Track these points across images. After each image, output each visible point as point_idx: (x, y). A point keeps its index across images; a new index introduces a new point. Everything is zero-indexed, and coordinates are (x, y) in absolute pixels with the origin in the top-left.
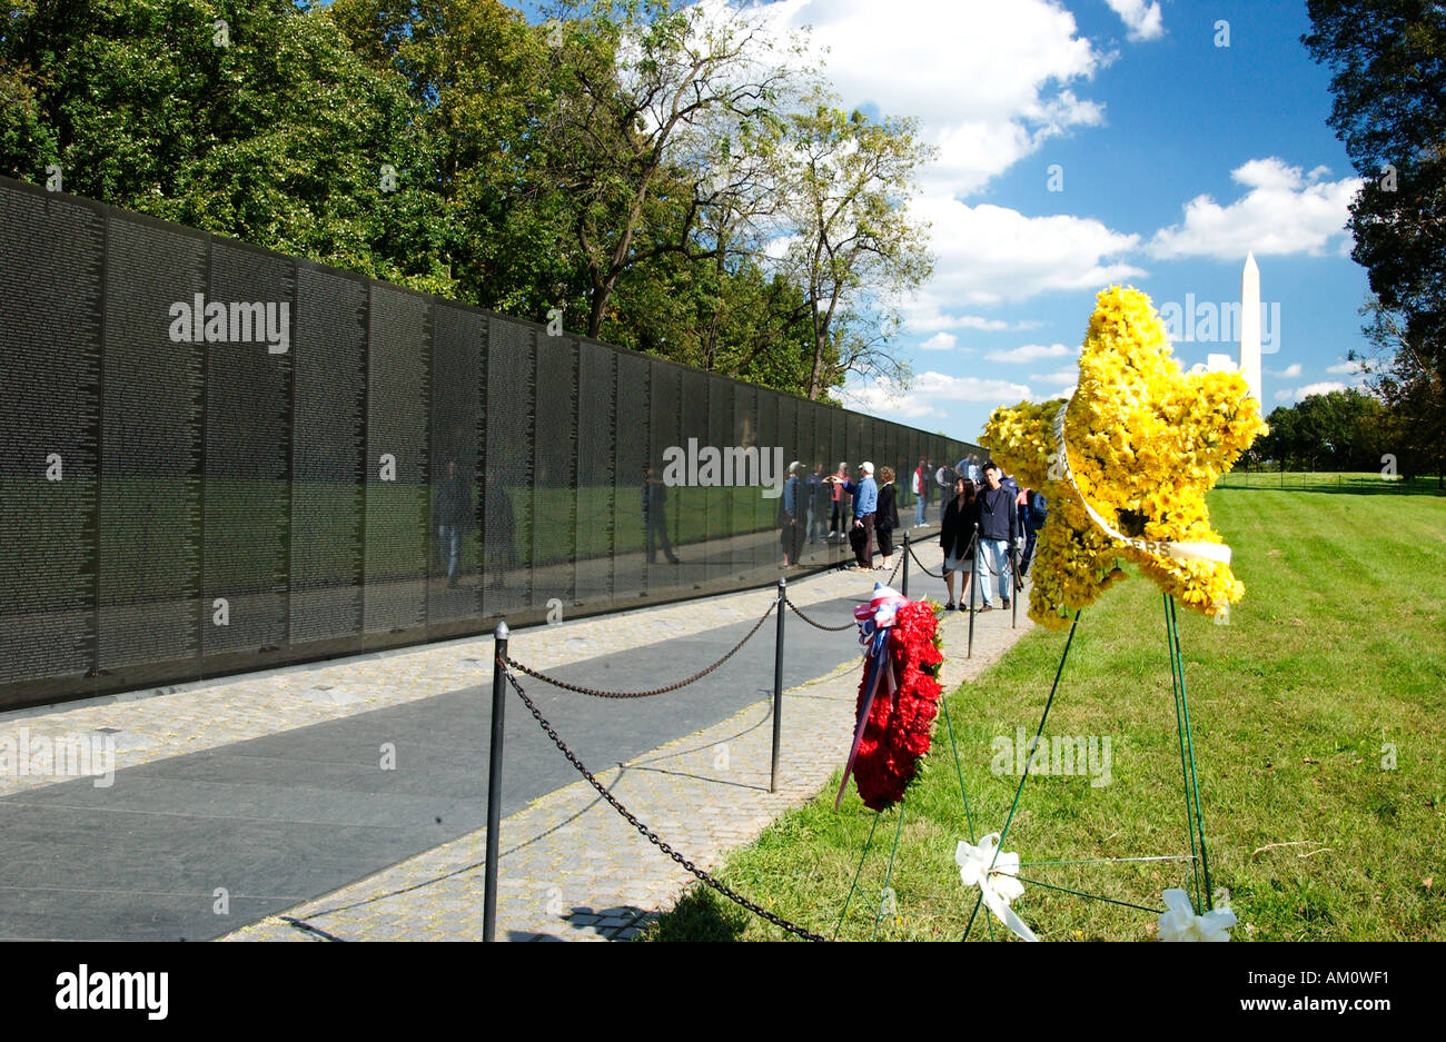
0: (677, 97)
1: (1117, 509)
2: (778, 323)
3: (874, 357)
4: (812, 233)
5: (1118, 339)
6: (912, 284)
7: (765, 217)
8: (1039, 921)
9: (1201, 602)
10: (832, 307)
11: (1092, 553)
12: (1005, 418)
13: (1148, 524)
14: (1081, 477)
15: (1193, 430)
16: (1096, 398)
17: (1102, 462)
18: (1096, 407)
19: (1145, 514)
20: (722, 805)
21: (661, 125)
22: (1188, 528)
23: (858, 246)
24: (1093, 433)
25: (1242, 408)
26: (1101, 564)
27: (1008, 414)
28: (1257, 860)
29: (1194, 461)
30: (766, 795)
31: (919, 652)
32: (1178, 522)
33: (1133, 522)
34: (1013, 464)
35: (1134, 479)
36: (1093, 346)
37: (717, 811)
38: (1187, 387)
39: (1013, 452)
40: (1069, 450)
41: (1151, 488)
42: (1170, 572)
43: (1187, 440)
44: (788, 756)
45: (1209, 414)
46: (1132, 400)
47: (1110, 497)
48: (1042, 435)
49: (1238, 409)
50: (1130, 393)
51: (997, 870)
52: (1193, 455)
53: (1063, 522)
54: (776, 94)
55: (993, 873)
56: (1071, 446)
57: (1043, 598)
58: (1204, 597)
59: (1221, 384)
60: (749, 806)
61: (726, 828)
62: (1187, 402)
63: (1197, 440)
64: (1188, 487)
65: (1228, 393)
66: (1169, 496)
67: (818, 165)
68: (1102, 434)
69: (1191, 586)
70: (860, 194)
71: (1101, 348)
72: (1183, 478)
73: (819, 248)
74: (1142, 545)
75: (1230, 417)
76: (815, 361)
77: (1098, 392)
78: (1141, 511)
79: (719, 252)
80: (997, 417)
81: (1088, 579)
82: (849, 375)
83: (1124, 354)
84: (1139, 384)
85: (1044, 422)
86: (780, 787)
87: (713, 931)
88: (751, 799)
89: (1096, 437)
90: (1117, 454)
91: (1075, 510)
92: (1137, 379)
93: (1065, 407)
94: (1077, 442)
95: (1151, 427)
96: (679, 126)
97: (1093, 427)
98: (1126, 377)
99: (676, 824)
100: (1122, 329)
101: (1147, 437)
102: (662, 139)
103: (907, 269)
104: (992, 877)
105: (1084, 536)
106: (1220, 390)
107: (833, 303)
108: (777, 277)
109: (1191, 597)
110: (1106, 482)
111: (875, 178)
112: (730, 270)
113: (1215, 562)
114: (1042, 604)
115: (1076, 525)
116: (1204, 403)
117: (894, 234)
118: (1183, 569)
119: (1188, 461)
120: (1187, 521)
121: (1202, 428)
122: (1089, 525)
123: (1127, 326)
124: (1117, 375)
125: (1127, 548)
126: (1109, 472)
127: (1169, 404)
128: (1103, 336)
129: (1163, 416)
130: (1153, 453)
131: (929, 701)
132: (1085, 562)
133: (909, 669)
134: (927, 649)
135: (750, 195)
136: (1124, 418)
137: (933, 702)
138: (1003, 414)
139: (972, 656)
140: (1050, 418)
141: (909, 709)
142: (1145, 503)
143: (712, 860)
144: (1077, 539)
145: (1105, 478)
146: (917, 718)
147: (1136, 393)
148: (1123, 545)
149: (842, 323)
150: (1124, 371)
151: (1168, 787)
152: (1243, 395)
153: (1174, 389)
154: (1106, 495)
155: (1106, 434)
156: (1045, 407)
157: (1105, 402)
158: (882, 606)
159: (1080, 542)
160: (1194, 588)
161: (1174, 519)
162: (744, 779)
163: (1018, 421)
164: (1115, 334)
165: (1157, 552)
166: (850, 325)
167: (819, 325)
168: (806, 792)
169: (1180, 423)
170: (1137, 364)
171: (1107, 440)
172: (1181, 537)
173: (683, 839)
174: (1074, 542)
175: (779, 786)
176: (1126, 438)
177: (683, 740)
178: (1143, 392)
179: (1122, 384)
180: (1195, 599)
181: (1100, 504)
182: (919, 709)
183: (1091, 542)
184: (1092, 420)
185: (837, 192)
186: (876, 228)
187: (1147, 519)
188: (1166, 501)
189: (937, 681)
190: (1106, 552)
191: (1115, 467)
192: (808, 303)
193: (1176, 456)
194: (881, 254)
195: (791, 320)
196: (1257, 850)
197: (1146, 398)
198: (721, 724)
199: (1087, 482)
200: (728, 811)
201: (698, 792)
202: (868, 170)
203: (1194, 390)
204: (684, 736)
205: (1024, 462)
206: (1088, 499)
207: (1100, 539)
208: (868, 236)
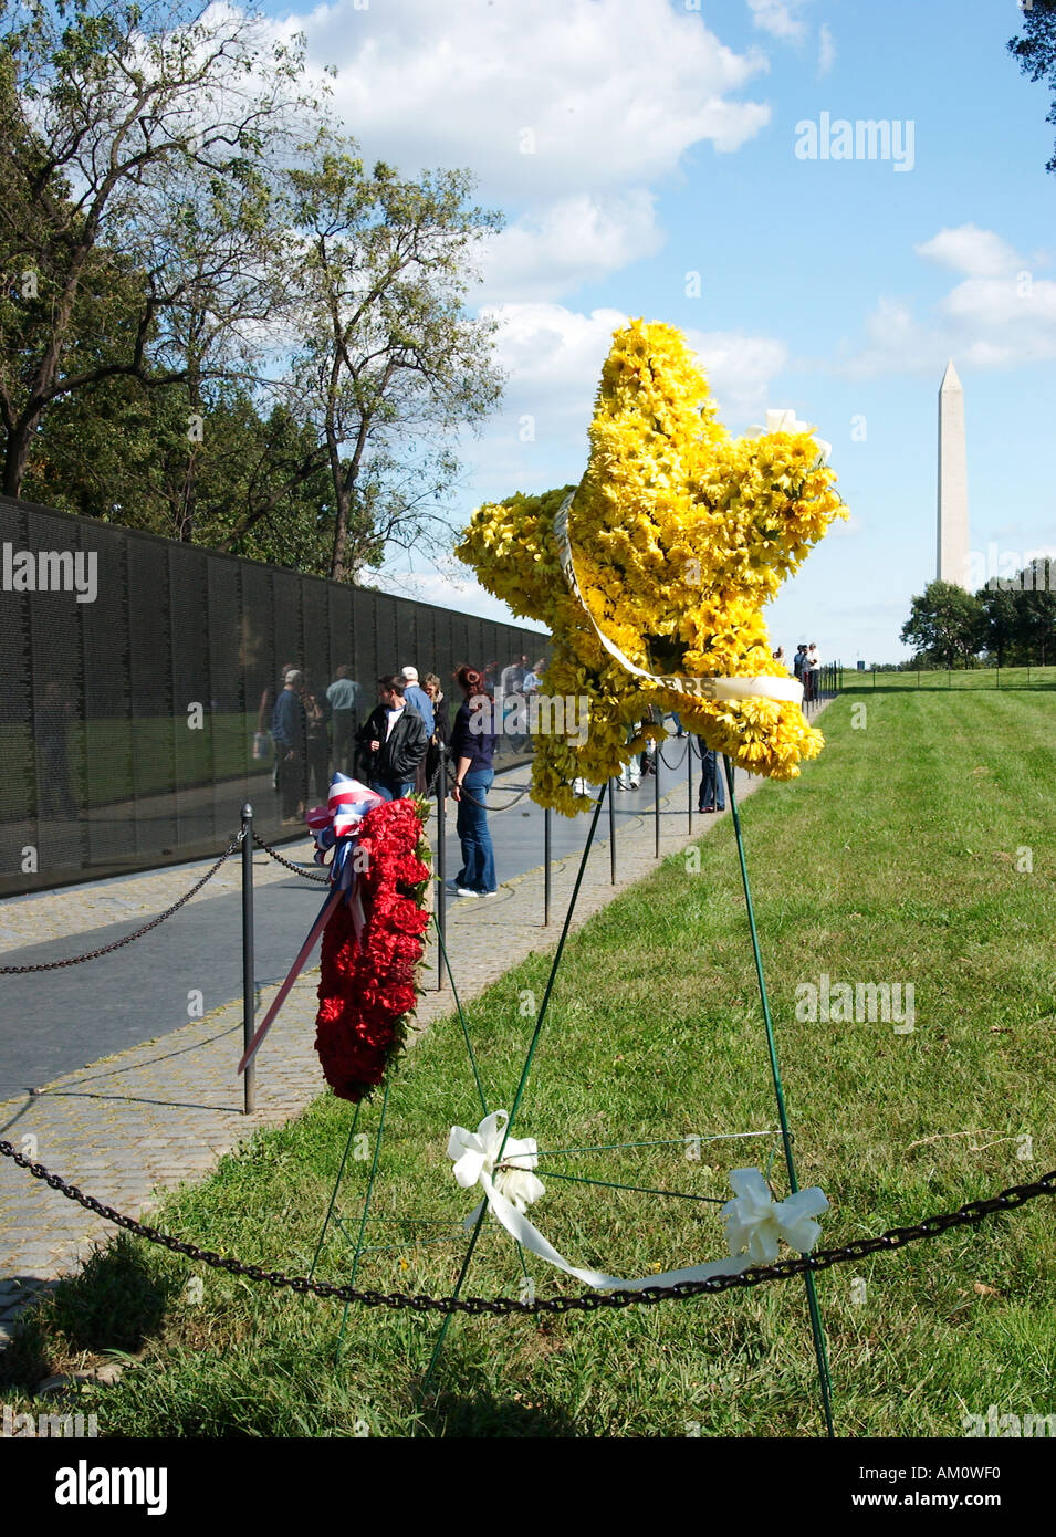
0: (116, 142)
1: (645, 635)
2: (282, 477)
3: (423, 522)
4: (325, 344)
5: (641, 394)
6: (472, 413)
7: (254, 323)
8: (601, 1252)
9: (764, 758)
10: (358, 452)
11: (613, 701)
12: (491, 517)
13: (688, 654)
14: (593, 593)
15: (745, 518)
16: (611, 479)
17: (620, 569)
18: (610, 492)
19: (683, 640)
20: (173, 1134)
21: (94, 186)
22: (743, 657)
23: (392, 362)
24: (608, 529)
25: (810, 481)
26: (626, 715)
27: (495, 512)
28: (914, 1157)
29: (746, 561)
30: (238, 1117)
31: (396, 867)
32: (728, 648)
33: (667, 653)
34: (502, 582)
35: (666, 590)
36: (606, 406)
37: (164, 1142)
38: (736, 455)
39: (503, 566)
40: (575, 556)
41: (690, 602)
42: (718, 719)
43: (735, 530)
44: (275, 1064)
45: (765, 492)
46: (662, 479)
47: (634, 618)
48: (540, 537)
49: (804, 482)
50: (656, 469)
51: (506, 1163)
52: (744, 551)
53: (572, 659)
54: (261, 136)
55: (500, 1168)
56: (579, 549)
57: (550, 770)
58: (767, 752)
59: (781, 448)
60: (212, 1134)
61: (177, 1165)
62: (735, 478)
63: (750, 530)
64: (741, 598)
65: (789, 459)
66: (714, 612)
67: (329, 244)
68: (619, 530)
69: (748, 738)
70: (390, 287)
71: (616, 409)
72: (733, 586)
73: (336, 367)
74: (677, 685)
75: (794, 495)
76: (338, 529)
77: (614, 470)
78: (678, 635)
79: (191, 377)
80: (480, 516)
81: (610, 738)
82: (389, 550)
83: (649, 414)
84: (673, 458)
85: (542, 519)
86: (257, 1107)
87: (134, 1297)
88: (215, 1123)
89: (611, 534)
90: (640, 556)
91: (587, 640)
92: (667, 449)
93: (572, 496)
94: (587, 543)
95: (687, 515)
96: (120, 187)
97: (609, 519)
98: (652, 447)
99: (101, 1164)
100: (646, 379)
101: (680, 528)
102: (96, 207)
103: (466, 392)
104: (499, 1176)
105: (601, 678)
106: (780, 457)
107: (360, 445)
108: (278, 409)
109: (749, 752)
110: (626, 597)
111: (413, 262)
112: (207, 400)
113: (779, 702)
114: (548, 778)
115: (589, 662)
116: (758, 477)
117: (445, 344)
118: (737, 715)
119: (738, 560)
120: (741, 647)
121: (756, 513)
122: (608, 661)
123: (653, 376)
124: (638, 444)
125: (659, 689)
126: (631, 582)
127: (711, 482)
128: (619, 390)
129: (703, 498)
130: (689, 551)
131: (411, 936)
132: (604, 714)
133: (382, 892)
134: (406, 863)
135: (232, 289)
136: (649, 505)
137: (417, 936)
138: (488, 511)
139: (550, 922)
140: (551, 514)
141: (384, 949)
142: (682, 624)
143: (146, 1207)
144: (591, 681)
145: (625, 592)
146: (394, 960)
147: (666, 469)
148: (653, 686)
149: (374, 475)
150: (649, 439)
151: (799, 1072)
152: (812, 462)
153: (719, 462)
154: (627, 614)
155: (625, 528)
156: (546, 498)
157: (624, 483)
158: (343, 806)
159: (596, 686)
160: (753, 741)
161: (721, 645)
162: (209, 1099)
163: (509, 519)
164: (637, 386)
165: (698, 693)
166: (385, 476)
167: (341, 478)
168: (295, 1110)
169: (727, 506)
170: (669, 428)
171: (626, 537)
172: (732, 671)
173: (110, 1182)
174: (588, 686)
175: (256, 1102)
176: (653, 532)
177: (127, 1053)
178: (676, 467)
179: (647, 459)
180: (753, 757)
181: (621, 629)
182: (397, 947)
183: (610, 683)
184: (606, 511)
185: (359, 282)
186: (417, 335)
187: (686, 647)
188: (711, 619)
189: (423, 907)
190: (632, 698)
191: (638, 575)
192: (324, 447)
193: (722, 555)
194: (426, 373)
195: (299, 473)
196: (914, 1143)
197: (679, 475)
198: (184, 1029)
199: (602, 598)
200: (180, 1142)
201: (139, 1120)
202: (401, 251)
203: (745, 460)
204: (127, 1049)
205: (517, 578)
206: (603, 623)
207: (622, 679)
208: (406, 347)
